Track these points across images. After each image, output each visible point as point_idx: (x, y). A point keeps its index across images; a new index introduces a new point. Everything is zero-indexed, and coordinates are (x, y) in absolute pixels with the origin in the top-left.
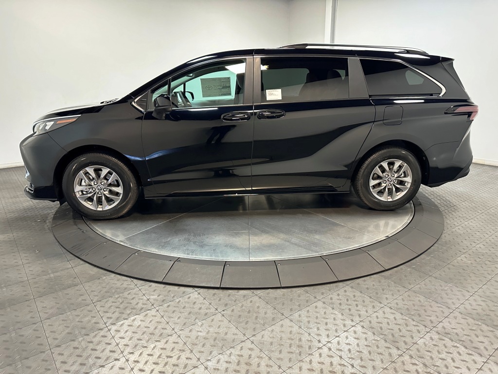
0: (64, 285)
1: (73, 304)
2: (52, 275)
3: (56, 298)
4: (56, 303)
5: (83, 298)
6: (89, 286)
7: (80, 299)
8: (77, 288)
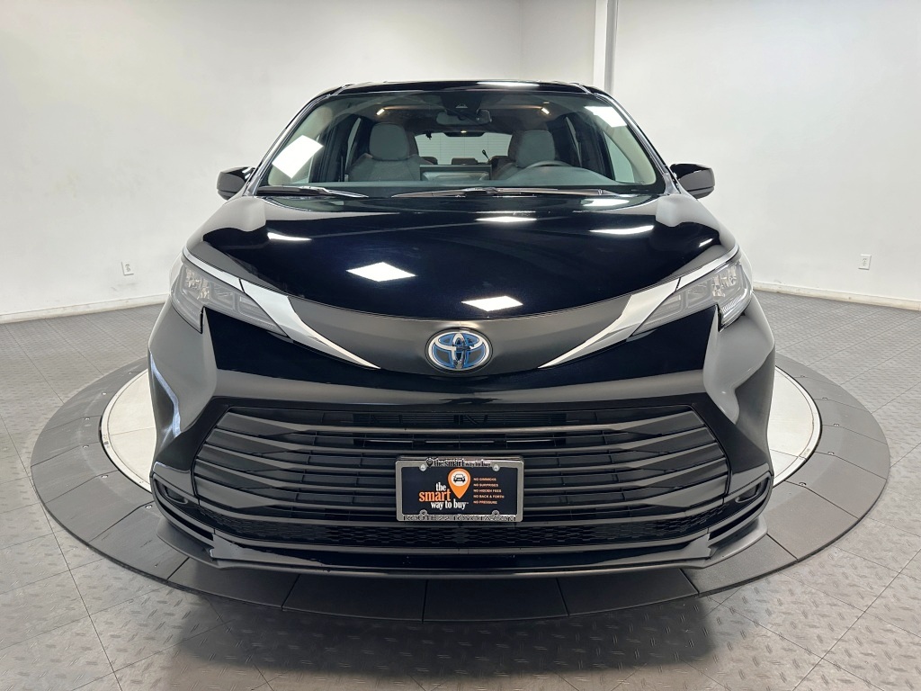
0: (45, 619)
1: (63, 677)
2: (19, 593)
3: (23, 659)
4: (21, 674)
5: (90, 656)
6: (107, 623)
7: (82, 661)
8: (77, 628)
